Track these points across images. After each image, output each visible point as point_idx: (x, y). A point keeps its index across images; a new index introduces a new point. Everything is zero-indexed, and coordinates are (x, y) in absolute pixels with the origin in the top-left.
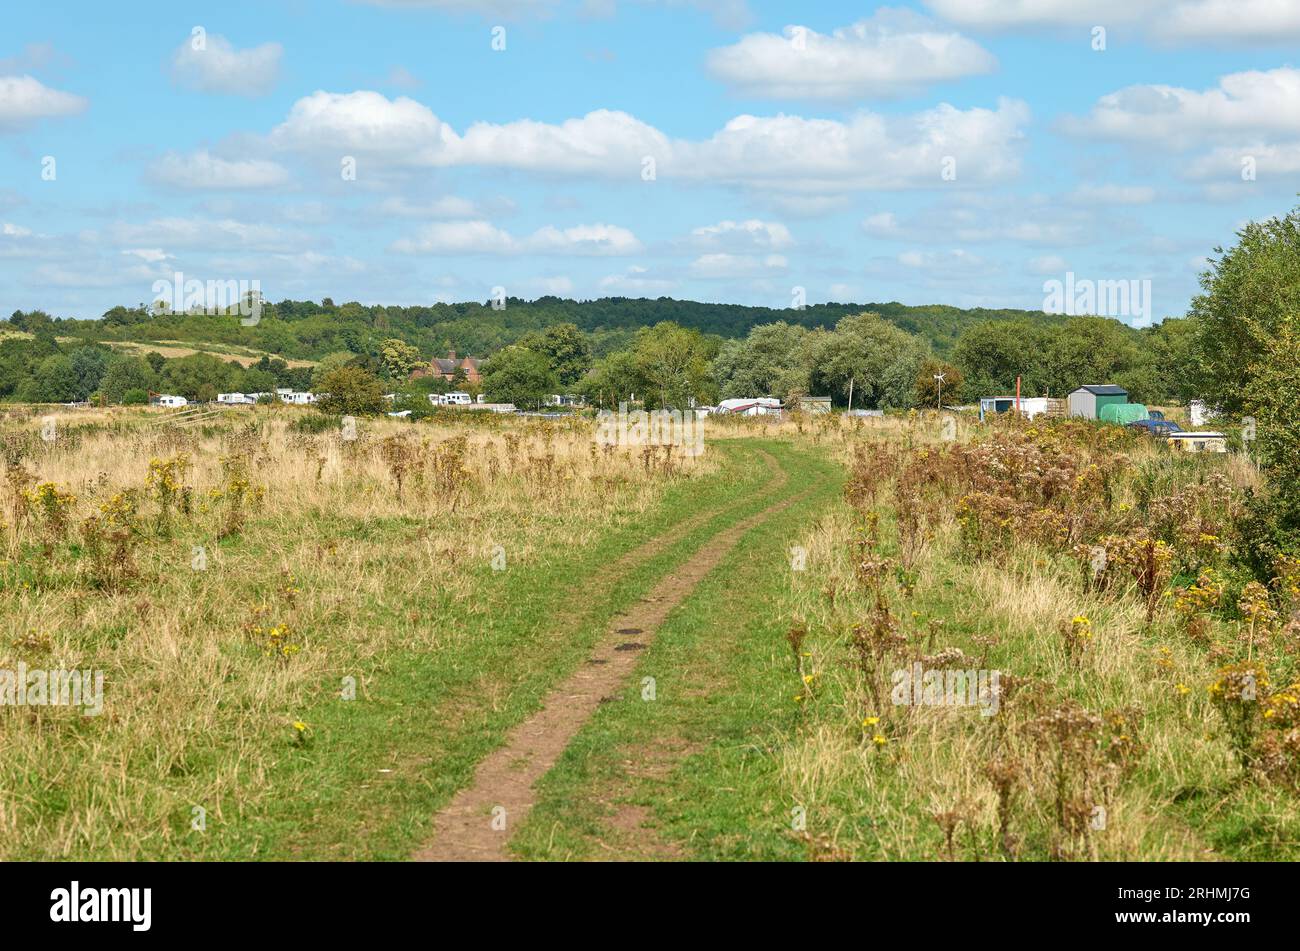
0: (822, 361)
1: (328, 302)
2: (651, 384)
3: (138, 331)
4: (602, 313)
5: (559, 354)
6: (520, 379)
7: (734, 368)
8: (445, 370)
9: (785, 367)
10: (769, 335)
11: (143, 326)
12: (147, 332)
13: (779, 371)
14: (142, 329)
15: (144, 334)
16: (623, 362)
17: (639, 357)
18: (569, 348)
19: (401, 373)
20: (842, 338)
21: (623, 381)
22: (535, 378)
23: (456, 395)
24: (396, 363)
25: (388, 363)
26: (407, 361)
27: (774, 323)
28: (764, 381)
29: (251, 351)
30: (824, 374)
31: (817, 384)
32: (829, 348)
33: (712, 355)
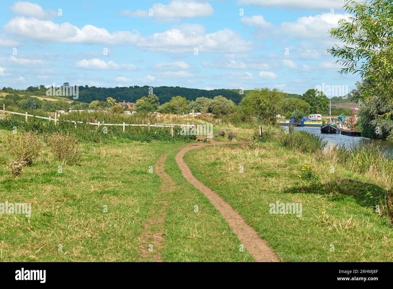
0: (210, 106)
1: (87, 86)
2: (175, 110)
3: (36, 93)
4: (160, 90)
5: (151, 102)
6: (145, 108)
7: (193, 107)
8: (123, 106)
9: (203, 106)
10: (200, 100)
11: (38, 91)
12: (39, 93)
13: (202, 107)
14: (37, 93)
15: (38, 94)
16: (169, 105)
17: (172, 104)
18: (154, 101)
19: (111, 106)
20: (214, 101)
21: (169, 109)
22: (148, 108)
23: (127, 112)
24: (110, 104)
25: (108, 103)
26: (113, 103)
27: (201, 97)
28: (199, 109)
29: (66, 99)
30: (211, 108)
31: (209, 110)
32: (212, 103)
33: (188, 104)
